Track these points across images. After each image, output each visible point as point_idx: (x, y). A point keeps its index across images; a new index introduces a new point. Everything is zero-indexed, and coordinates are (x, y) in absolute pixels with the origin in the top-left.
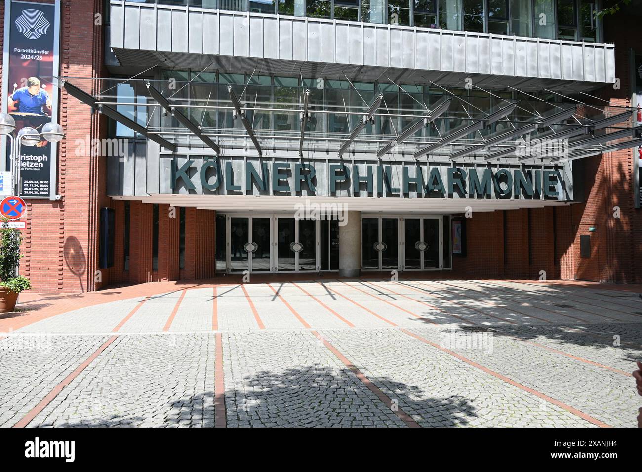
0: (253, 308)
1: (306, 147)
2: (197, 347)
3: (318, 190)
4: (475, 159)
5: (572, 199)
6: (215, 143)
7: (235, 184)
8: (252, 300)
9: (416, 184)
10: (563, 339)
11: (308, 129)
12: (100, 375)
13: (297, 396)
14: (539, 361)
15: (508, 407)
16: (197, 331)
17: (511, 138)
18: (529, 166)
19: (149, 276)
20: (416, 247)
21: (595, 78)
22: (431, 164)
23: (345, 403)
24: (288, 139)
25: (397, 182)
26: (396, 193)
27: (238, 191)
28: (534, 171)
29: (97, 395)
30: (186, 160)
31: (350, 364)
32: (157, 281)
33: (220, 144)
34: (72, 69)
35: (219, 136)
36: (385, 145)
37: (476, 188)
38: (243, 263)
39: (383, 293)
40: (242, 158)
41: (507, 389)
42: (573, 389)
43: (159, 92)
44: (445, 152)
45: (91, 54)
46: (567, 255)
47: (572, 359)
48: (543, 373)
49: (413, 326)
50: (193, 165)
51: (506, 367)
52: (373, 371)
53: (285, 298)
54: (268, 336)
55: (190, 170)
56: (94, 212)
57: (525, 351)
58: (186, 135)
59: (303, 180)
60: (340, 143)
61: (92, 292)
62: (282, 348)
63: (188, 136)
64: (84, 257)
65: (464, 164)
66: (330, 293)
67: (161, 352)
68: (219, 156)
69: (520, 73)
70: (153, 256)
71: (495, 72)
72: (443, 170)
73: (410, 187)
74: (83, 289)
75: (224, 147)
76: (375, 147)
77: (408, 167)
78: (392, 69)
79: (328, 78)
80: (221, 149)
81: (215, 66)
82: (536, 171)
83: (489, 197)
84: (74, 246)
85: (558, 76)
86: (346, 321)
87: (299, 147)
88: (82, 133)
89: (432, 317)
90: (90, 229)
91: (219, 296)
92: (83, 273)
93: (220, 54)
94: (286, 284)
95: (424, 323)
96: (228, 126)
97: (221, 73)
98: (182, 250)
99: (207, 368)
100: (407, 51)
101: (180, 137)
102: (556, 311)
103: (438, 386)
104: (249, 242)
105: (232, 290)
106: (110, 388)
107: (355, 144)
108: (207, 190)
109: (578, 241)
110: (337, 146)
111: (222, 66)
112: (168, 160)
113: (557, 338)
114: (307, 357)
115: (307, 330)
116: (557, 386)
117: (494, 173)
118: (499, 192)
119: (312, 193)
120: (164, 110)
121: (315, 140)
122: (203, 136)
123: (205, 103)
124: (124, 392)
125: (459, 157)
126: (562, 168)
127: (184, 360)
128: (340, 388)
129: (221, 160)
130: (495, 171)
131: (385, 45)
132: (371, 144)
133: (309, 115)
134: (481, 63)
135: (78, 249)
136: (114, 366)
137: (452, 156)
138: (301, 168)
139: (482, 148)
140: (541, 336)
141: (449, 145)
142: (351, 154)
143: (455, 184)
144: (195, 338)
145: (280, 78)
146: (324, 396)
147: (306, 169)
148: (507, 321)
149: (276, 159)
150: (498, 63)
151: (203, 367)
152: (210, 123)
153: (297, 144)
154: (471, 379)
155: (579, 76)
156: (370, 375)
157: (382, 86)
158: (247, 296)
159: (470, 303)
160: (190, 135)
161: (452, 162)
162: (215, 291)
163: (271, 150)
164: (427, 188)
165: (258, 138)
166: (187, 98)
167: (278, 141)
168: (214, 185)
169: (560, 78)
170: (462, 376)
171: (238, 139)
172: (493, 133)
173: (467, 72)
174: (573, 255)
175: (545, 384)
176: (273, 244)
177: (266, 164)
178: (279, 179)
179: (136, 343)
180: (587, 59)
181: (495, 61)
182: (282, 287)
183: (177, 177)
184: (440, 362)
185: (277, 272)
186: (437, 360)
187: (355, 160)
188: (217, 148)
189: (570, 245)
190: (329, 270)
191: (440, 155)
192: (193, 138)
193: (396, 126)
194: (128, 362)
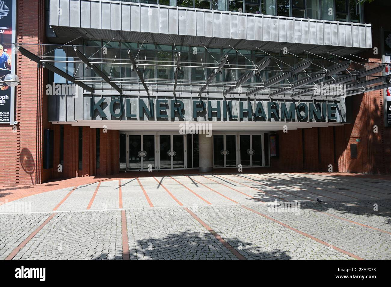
0: (145, 193)
1: (178, 90)
2: (110, 220)
3: (186, 117)
4: (285, 97)
5: (345, 121)
6: (119, 87)
7: (132, 113)
8: (144, 188)
9: (248, 113)
10: (345, 210)
11: (179, 78)
12: (45, 241)
13: (177, 252)
14: (332, 225)
15: (317, 257)
16: (109, 209)
17: (307, 83)
18: (318, 101)
19: (77, 174)
20: (248, 153)
21: (360, 46)
22: (257, 100)
23: (209, 256)
24: (166, 84)
25: (236, 112)
26: (235, 119)
27: (134, 118)
28: (321, 104)
29: (43, 255)
30: (100, 98)
31: (211, 229)
32: (82, 176)
33: (122, 88)
34: (25, 39)
35: (122, 83)
36: (228, 88)
37: (285, 115)
38: (137, 164)
39: (228, 182)
40: (136, 97)
41: (314, 245)
42: (357, 244)
43: (83, 53)
44: (266, 92)
45: (37, 30)
46: (343, 157)
47: (353, 224)
48: (336, 233)
49: (249, 203)
50: (105, 101)
51: (312, 230)
52: (227, 235)
53: (165, 186)
54: (156, 212)
55: (103, 105)
56: (40, 132)
57: (322, 219)
58: (100, 82)
59: (176, 111)
60: (199, 87)
61: (39, 184)
62: (166, 220)
63: (102, 83)
64: (34, 162)
65: (278, 100)
66: (194, 183)
67: (86, 224)
68: (122, 96)
69: (312, 42)
70: (79, 160)
71: (297, 42)
72: (265, 104)
73: (244, 114)
74: (33, 183)
75: (125, 90)
76: (222, 89)
77: (242, 102)
78: (232, 39)
79: (191, 46)
80: (123, 91)
81: (119, 37)
82: (323, 104)
83: (293, 120)
84: (27, 154)
85: (336, 44)
86: (205, 201)
87: (173, 89)
88: (31, 81)
89: (260, 197)
90: (38, 143)
91: (123, 185)
92: (33, 172)
93: (122, 30)
94: (165, 177)
95: (256, 201)
96: (127, 76)
97: (123, 42)
98: (98, 156)
99: (117, 234)
100: (241, 28)
101: (96, 84)
102: (339, 192)
103: (269, 243)
104: (141, 150)
105: (131, 181)
106: (52, 249)
107: (209, 87)
108: (114, 118)
109: (349, 148)
110: (198, 89)
111: (123, 38)
112: (89, 98)
113: (342, 210)
114: (182, 225)
115: (180, 207)
116: (346, 242)
117: (297, 106)
118: (300, 117)
119: (181, 119)
120: (86, 66)
121: (183, 85)
122: (111, 82)
123: (113, 61)
124: (61, 252)
125: (275, 95)
126: (339, 102)
127: (101, 229)
128: (206, 246)
129: (123, 98)
130: (297, 104)
131: (227, 24)
132: (219, 88)
133: (180, 68)
134: (288, 36)
135: (30, 156)
136: (54, 234)
137: (270, 95)
138: (175, 103)
139: (289, 90)
140: (331, 209)
141: (268, 88)
142: (206, 94)
143: (272, 112)
144: (108, 214)
145: (161, 46)
146: (195, 252)
147: (178, 103)
148: (308, 199)
149: (159, 97)
150: (298, 36)
151: (114, 234)
152: (115, 74)
153: (172, 88)
154: (290, 238)
155: (349, 44)
156: (225, 237)
157: (226, 51)
158: (141, 185)
159: (283, 188)
160: (103, 82)
161: (270, 98)
162: (120, 182)
163: (156, 91)
164: (255, 115)
165: (147, 84)
166: (101, 58)
167: (160, 86)
168: (118, 114)
169: (337, 46)
170: (284, 236)
171: (134, 85)
172: (296, 80)
173: (279, 41)
174: (346, 157)
175: (338, 241)
176: (156, 151)
177: (152, 100)
178: (160, 110)
179: (69, 218)
180: (354, 33)
181: (297, 34)
182: (163, 180)
183: (95, 109)
184: (269, 227)
185: (159, 169)
186: (266, 226)
187: (209, 98)
188: (120, 90)
189: (344, 151)
190: (193, 168)
191: (262, 94)
192: (105, 84)
193: (235, 76)
194: (63, 231)
